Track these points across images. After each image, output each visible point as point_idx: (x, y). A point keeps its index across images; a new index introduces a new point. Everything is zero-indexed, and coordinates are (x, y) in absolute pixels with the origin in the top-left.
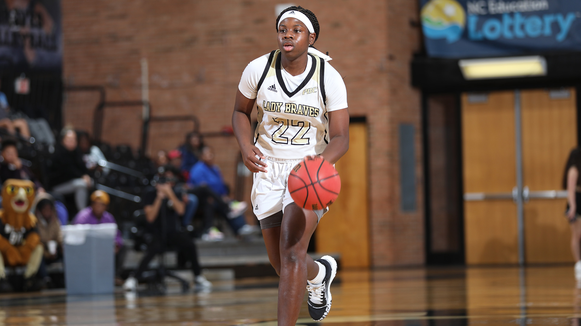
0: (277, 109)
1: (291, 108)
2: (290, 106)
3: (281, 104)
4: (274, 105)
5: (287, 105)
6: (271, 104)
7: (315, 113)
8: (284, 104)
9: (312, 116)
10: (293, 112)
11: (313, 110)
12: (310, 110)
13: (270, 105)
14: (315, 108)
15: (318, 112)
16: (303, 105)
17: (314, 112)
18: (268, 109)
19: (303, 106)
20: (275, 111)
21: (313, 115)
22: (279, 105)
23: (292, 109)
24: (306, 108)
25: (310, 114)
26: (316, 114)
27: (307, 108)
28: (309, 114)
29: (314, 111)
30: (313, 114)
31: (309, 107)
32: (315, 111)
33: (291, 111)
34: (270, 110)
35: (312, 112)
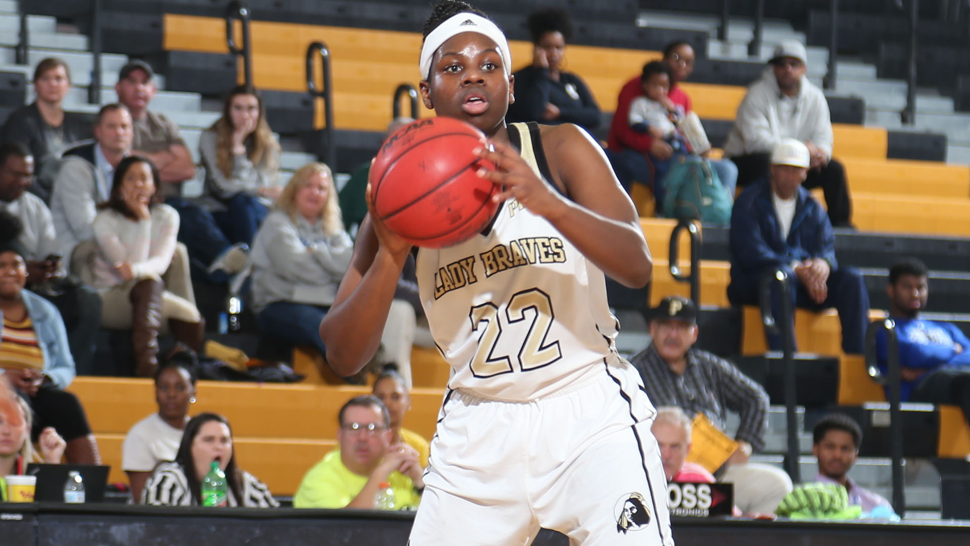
0: (466, 277)
1: (495, 260)
2: (492, 258)
3: (470, 261)
4: (456, 269)
5: (485, 256)
6: (449, 271)
7: (555, 254)
8: (477, 258)
9: (547, 260)
10: (504, 267)
11: (547, 244)
12: (540, 246)
13: (449, 274)
14: (549, 239)
15: (561, 247)
16: (519, 240)
17: (552, 250)
18: (449, 286)
19: (521, 241)
20: (465, 283)
21: (551, 258)
22: (467, 264)
23: (499, 260)
24: (528, 245)
25: (543, 255)
26: (558, 254)
27: (531, 242)
28: (540, 257)
29: (550, 246)
30: (550, 256)
31: (535, 238)
32: (553, 246)
33: (498, 265)
34: (454, 284)
35: (545, 249)
